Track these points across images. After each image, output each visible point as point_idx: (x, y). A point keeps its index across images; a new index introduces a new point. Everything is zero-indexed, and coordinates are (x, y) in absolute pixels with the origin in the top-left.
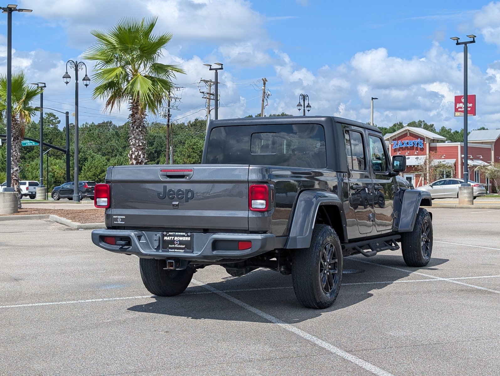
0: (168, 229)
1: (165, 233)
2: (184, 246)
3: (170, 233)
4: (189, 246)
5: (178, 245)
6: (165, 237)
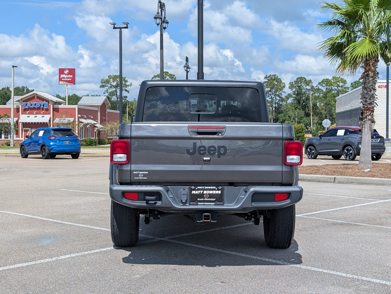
0: (197, 184)
1: (193, 187)
2: (215, 199)
3: (199, 187)
4: (219, 199)
5: (208, 198)
6: (193, 191)
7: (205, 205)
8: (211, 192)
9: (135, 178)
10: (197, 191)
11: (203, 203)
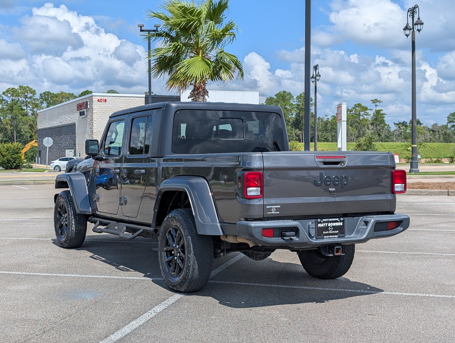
0: (322, 217)
1: (319, 220)
2: (337, 232)
3: (324, 220)
5: (332, 231)
6: (319, 224)
7: (330, 238)
8: (334, 224)
9: (268, 213)
10: (322, 224)
11: (328, 237)
